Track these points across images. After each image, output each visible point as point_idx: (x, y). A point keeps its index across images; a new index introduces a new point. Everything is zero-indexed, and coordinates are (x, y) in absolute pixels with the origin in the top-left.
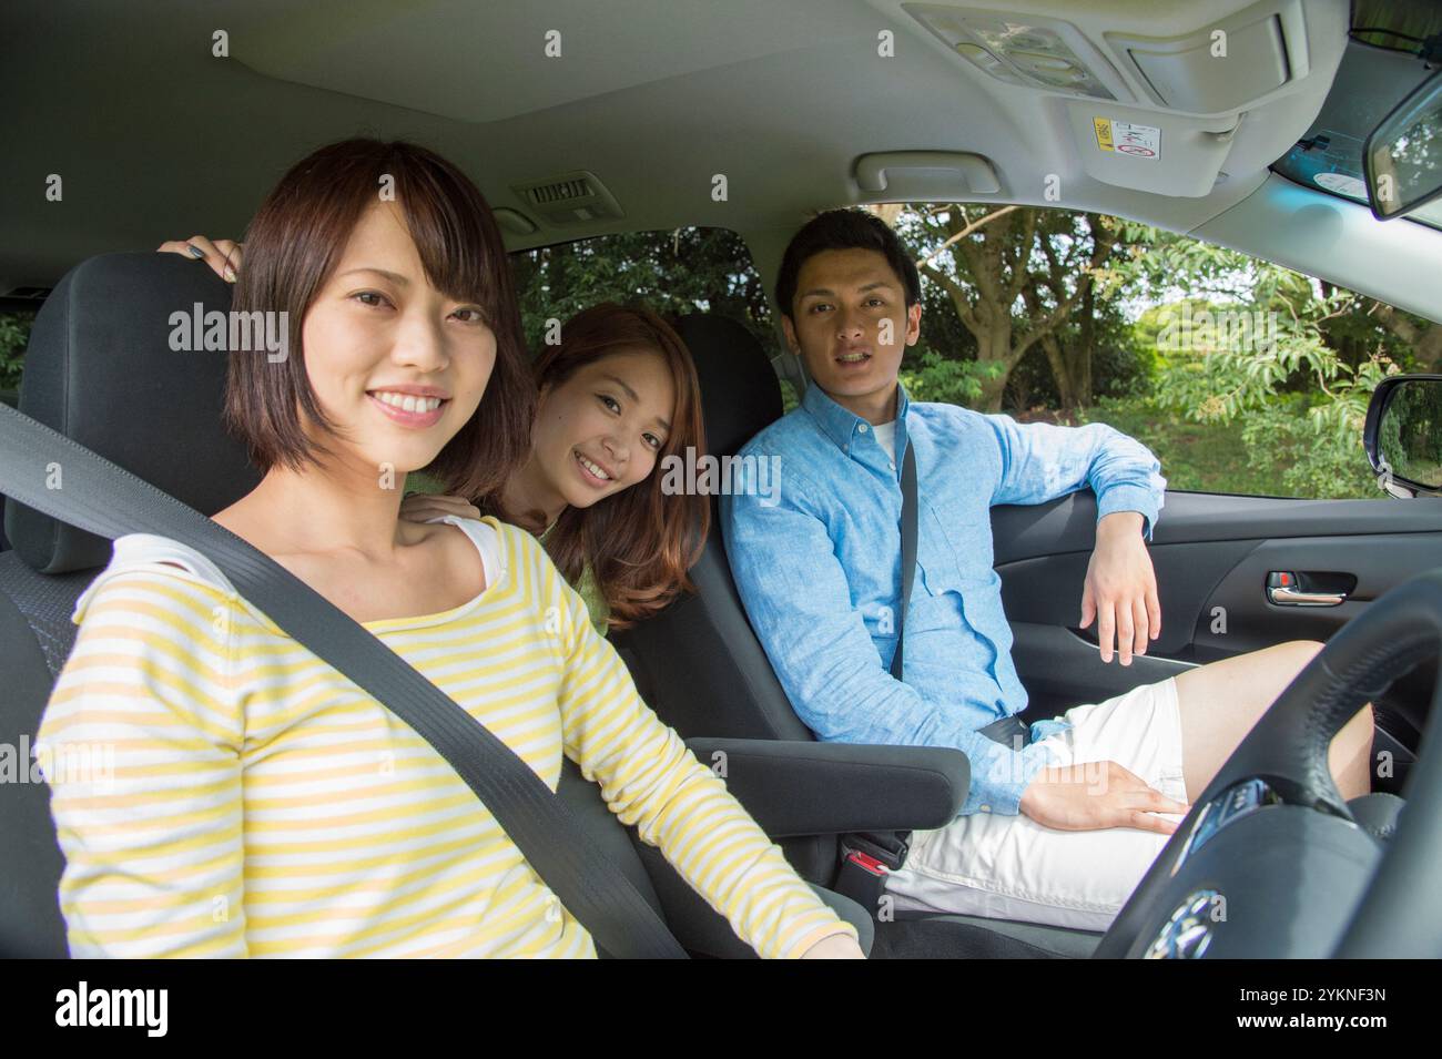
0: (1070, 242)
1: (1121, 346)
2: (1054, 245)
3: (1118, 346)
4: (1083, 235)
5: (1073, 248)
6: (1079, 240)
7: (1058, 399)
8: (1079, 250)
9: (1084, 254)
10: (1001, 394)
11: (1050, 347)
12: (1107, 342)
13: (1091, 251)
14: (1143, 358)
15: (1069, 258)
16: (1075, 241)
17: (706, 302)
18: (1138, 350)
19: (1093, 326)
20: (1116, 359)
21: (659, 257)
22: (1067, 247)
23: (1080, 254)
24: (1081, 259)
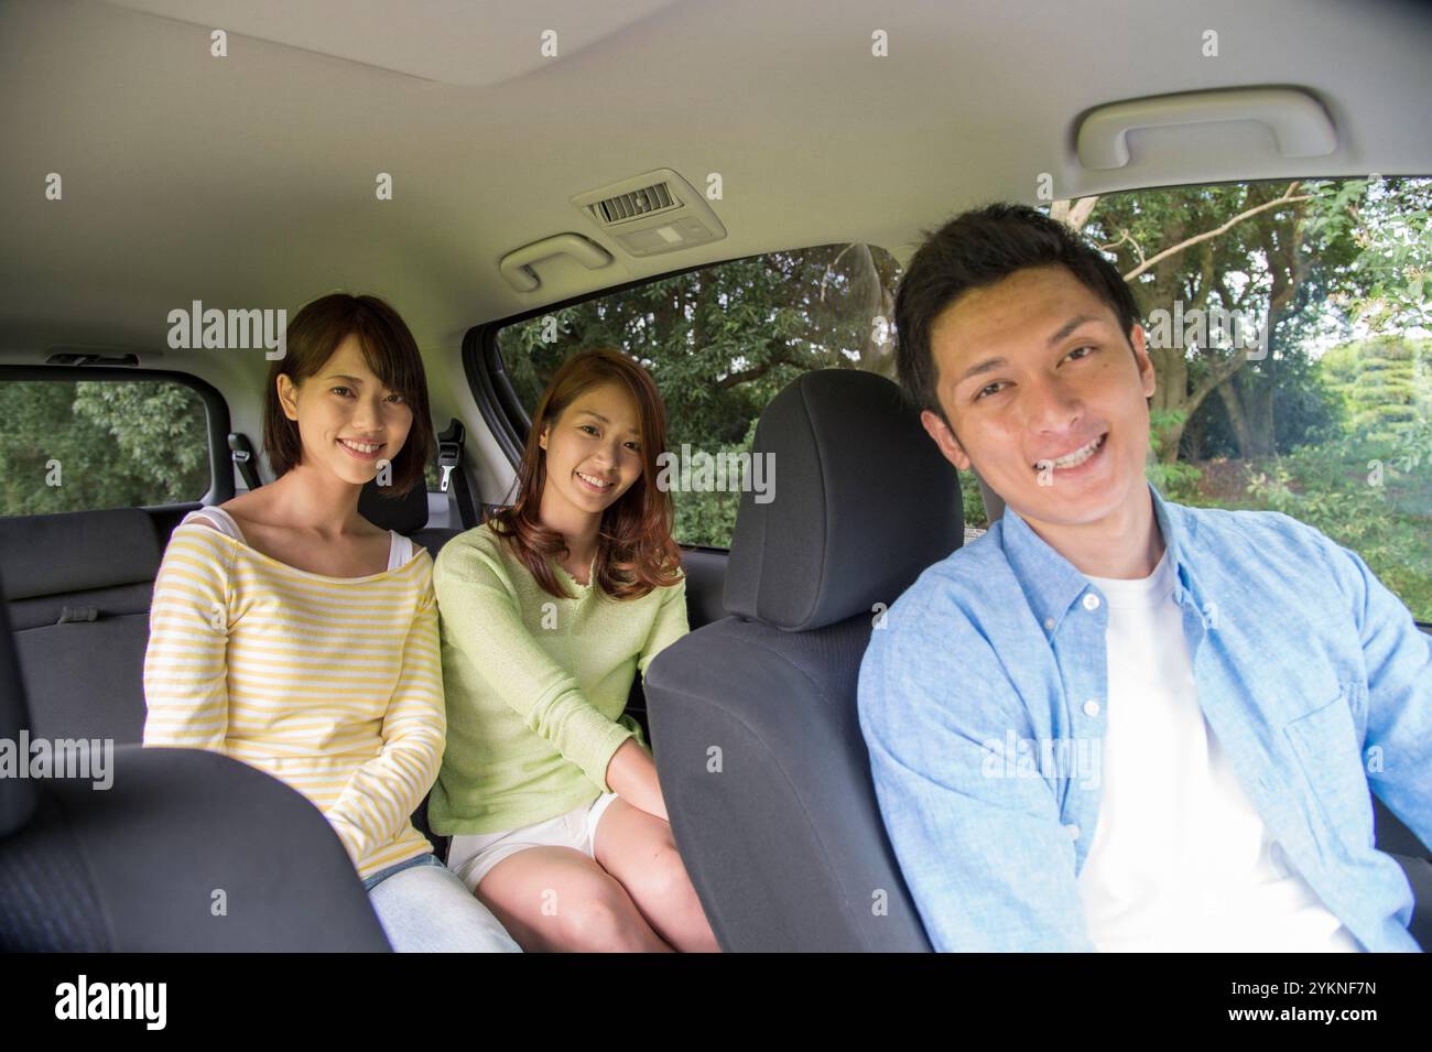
0: (1246, 279)
1: (1306, 389)
2: (1226, 282)
3: (1301, 389)
4: (1259, 271)
5: (1249, 286)
6: (1256, 277)
7: (1236, 448)
8: (1255, 287)
9: (1262, 291)
10: (1177, 444)
11: (1227, 393)
12: (1289, 384)
13: (1268, 288)
14: (1333, 401)
15: (1244, 296)
16: (1251, 278)
17: (857, 353)
18: (1326, 393)
19: (1274, 368)
20: (1301, 403)
21: (809, 308)
22: (1242, 284)
23: (1256, 292)
24: (1258, 297)
